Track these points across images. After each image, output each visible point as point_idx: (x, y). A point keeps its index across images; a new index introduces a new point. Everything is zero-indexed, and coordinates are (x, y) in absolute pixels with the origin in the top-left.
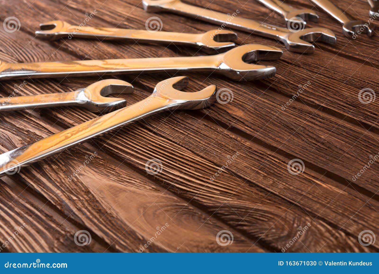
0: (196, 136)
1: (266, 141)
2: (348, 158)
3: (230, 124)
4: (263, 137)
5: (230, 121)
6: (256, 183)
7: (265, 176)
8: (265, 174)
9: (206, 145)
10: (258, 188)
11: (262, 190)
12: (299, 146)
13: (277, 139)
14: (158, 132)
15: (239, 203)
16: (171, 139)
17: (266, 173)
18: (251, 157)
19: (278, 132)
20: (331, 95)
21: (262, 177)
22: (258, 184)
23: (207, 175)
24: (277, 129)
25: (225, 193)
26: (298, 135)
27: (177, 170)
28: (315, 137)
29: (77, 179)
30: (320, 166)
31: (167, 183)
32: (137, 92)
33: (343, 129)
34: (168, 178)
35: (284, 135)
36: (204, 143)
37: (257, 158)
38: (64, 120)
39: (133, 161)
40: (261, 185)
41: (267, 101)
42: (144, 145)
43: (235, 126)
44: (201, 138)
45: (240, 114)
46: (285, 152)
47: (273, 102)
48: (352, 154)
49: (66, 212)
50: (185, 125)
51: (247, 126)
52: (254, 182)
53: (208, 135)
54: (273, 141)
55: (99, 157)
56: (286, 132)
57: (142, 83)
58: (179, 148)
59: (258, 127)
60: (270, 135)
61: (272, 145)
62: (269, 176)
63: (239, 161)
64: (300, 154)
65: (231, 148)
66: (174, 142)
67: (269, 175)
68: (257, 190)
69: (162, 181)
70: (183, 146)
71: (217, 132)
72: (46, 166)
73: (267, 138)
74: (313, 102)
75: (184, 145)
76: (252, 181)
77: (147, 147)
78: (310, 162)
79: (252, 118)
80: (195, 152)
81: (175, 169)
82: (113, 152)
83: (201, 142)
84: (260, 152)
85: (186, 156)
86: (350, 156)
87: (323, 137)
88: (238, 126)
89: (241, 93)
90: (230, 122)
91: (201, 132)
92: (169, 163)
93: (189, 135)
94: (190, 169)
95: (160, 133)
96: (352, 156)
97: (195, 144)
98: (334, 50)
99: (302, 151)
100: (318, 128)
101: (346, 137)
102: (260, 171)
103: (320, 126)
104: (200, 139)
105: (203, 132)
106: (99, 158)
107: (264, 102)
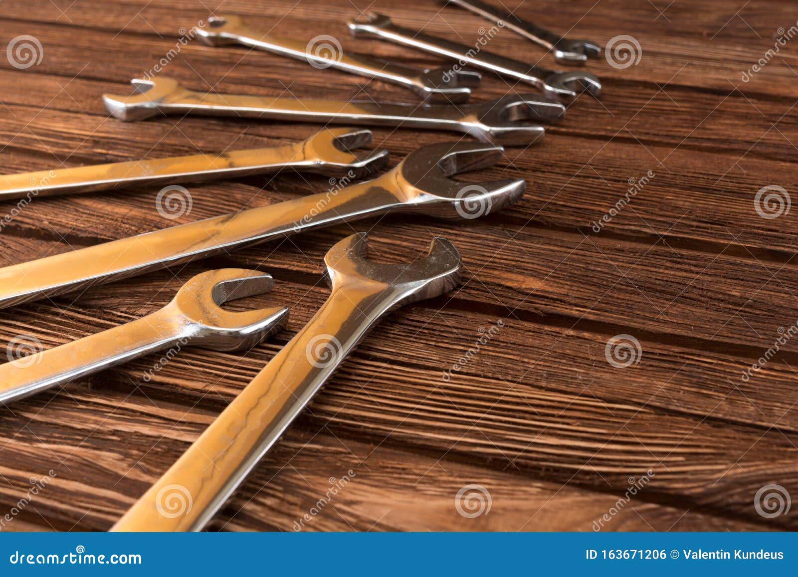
3: (536, 309)
6: (727, 417)
7: (727, 400)
8: (721, 395)
9: (541, 363)
10: (736, 428)
11: (748, 429)
12: (715, 321)
13: (660, 317)
14: (414, 361)
15: (745, 470)
18: (651, 366)
20: (657, 213)
21: (725, 403)
22: (733, 418)
25: (695, 457)
27: (543, 434)
31: (554, 468)
34: (545, 456)
36: (533, 362)
37: (667, 365)
40: (739, 419)
41: (555, 248)
42: (414, 396)
43: (554, 311)
44: (516, 352)
45: (534, 284)
46: (699, 339)
50: (452, 333)
52: (720, 416)
53: (519, 342)
54: (660, 324)
55: (341, 449)
56: (661, 301)
58: (495, 384)
59: (599, 302)
60: (638, 312)
61: (662, 331)
62: (733, 397)
63: (639, 380)
64: (736, 336)
65: (594, 358)
66: (467, 374)
67: (730, 394)
68: (736, 431)
69: (539, 468)
70: (500, 379)
71: (530, 331)
74: (639, 232)
75: (499, 376)
76: (714, 415)
79: (568, 287)
80: (536, 384)
81: (536, 433)
83: (526, 360)
84: (658, 351)
85: (529, 398)
87: (735, 293)
88: (559, 309)
90: (535, 305)
92: (509, 422)
93: (483, 352)
94: (568, 424)
95: (420, 363)
97: (517, 367)
100: (707, 278)
101: (778, 284)
102: (704, 391)
103: (708, 275)
104: (516, 355)
106: (341, 453)
107: (553, 251)
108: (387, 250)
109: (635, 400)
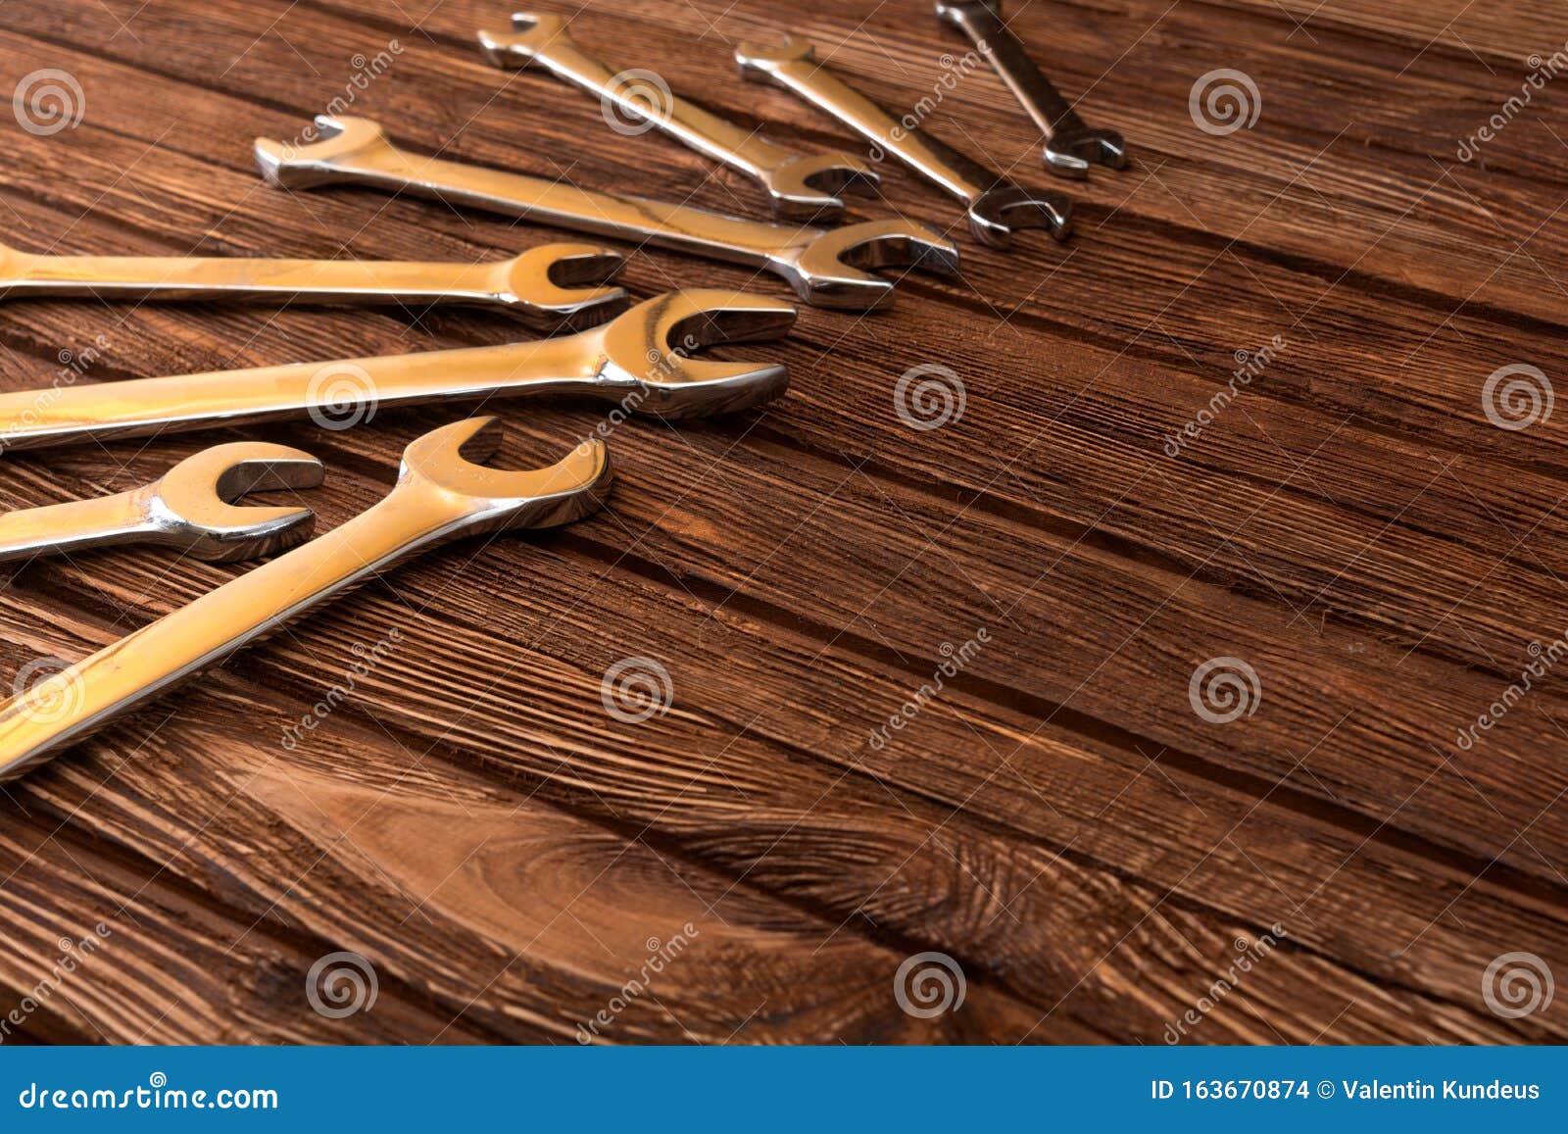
0: (580, 615)
1: (809, 613)
2: (1079, 648)
3: (676, 566)
4: (795, 603)
5: (677, 556)
6: (813, 750)
7: (832, 727)
8: (833, 720)
9: (620, 641)
10: (821, 766)
11: (836, 770)
12: (917, 621)
13: (843, 604)
14: (450, 612)
15: (775, 816)
16: (499, 630)
17: (833, 716)
18: (773, 668)
19: (840, 582)
20: (979, 449)
21: (826, 731)
22: (821, 752)
23: (649, 739)
24: (834, 572)
25: (725, 791)
26: (905, 586)
27: (549, 731)
28: (958, 588)
29: (228, 786)
30: (998, 681)
31: (528, 773)
32: (333, 481)
33: (1040, 556)
34: (527, 759)
35: (859, 590)
36: (611, 637)
37: (794, 671)
38: (113, 595)
39: (393, 714)
40: (827, 755)
41: (777, 482)
42: (415, 658)
43: (692, 572)
44: (597, 621)
45: (699, 530)
46: (875, 644)
47: (798, 484)
48: (1087, 635)
49: (227, 896)
50: (531, 582)
51: (737, 570)
52: (805, 746)
53: (615, 608)
54: (833, 614)
55: (275, 709)
56: (865, 582)
57: (342, 447)
58: (534, 659)
59: (773, 570)
60: (816, 592)
61: (830, 624)
62: (846, 726)
63: (738, 684)
64: (926, 646)
65: (702, 646)
66: (509, 640)
67: (846, 721)
68: (819, 771)
69: (510, 771)
70: (545, 653)
71: (642, 596)
72: (107, 755)
73: (809, 604)
74: (928, 475)
75: (547, 649)
76: (797, 744)
77: (427, 662)
79: (745, 541)
80: (591, 666)
81: (539, 728)
82: (316, 688)
83: (602, 634)
84: (800, 650)
85: (565, 683)
86: (1081, 642)
87: (984, 587)
88: (707, 570)
89: (685, 460)
90: (677, 561)
91: (591, 600)
92: (515, 710)
93: (553, 615)
94: (590, 724)
95: (457, 615)
96: (1088, 640)
97: (582, 641)
98: (955, 292)
99: (929, 639)
100: (963, 559)
101: (1058, 582)
102: (813, 712)
103: (967, 554)
104: (595, 625)
105: (598, 598)
106: (275, 714)
107: (769, 485)
108: (532, 450)
109: (706, 708)
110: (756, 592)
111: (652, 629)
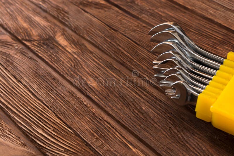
0: (62, 101)
1: (106, 108)
2: (156, 128)
4: (104, 105)
5: (87, 90)
6: (90, 144)
7: (97, 139)
8: (98, 137)
9: (66, 109)
12: (126, 114)
13: (113, 107)
14: (38, 96)
16: (44, 102)
17: (99, 136)
18: (93, 121)
19: (116, 102)
21: (95, 139)
23: (60, 134)
24: (115, 99)
26: (128, 105)
27: (42, 129)
28: (138, 107)
30: (136, 133)
31: (33, 139)
33: (159, 102)
34: (34, 135)
35: (118, 105)
36: (65, 108)
39: (15, 119)
40: (92, 146)
41: (115, 75)
43: (89, 95)
44: (64, 103)
47: (119, 76)
48: (159, 125)
50: (57, 91)
51: (97, 95)
53: (69, 100)
54: (111, 110)
56: (121, 103)
58: (48, 111)
59: (104, 97)
60: (110, 104)
61: (109, 112)
62: (100, 139)
63: (84, 124)
64: (125, 121)
65: (81, 113)
66: (46, 105)
67: (101, 138)
69: (30, 137)
70: (50, 109)
71: (76, 99)
73: (107, 106)
75: (51, 108)
76: (88, 142)
77: (27, 107)
78: (130, 129)
79: (101, 89)
80: (57, 114)
81: (40, 128)
83: (63, 106)
84: (100, 117)
85: (50, 118)
86: (157, 126)
87: (144, 108)
88: (91, 95)
89: (99, 67)
90: (86, 91)
91: (66, 98)
92: (38, 122)
93: (57, 100)
94: (50, 128)
96: (159, 126)
97: (59, 108)
99: (126, 120)
100: (143, 100)
101: (159, 110)
102: (95, 134)
103: (144, 99)
104: (63, 104)
105: (67, 98)
107: (113, 76)
109: (74, 129)
110: (98, 101)
111: (74, 107)
